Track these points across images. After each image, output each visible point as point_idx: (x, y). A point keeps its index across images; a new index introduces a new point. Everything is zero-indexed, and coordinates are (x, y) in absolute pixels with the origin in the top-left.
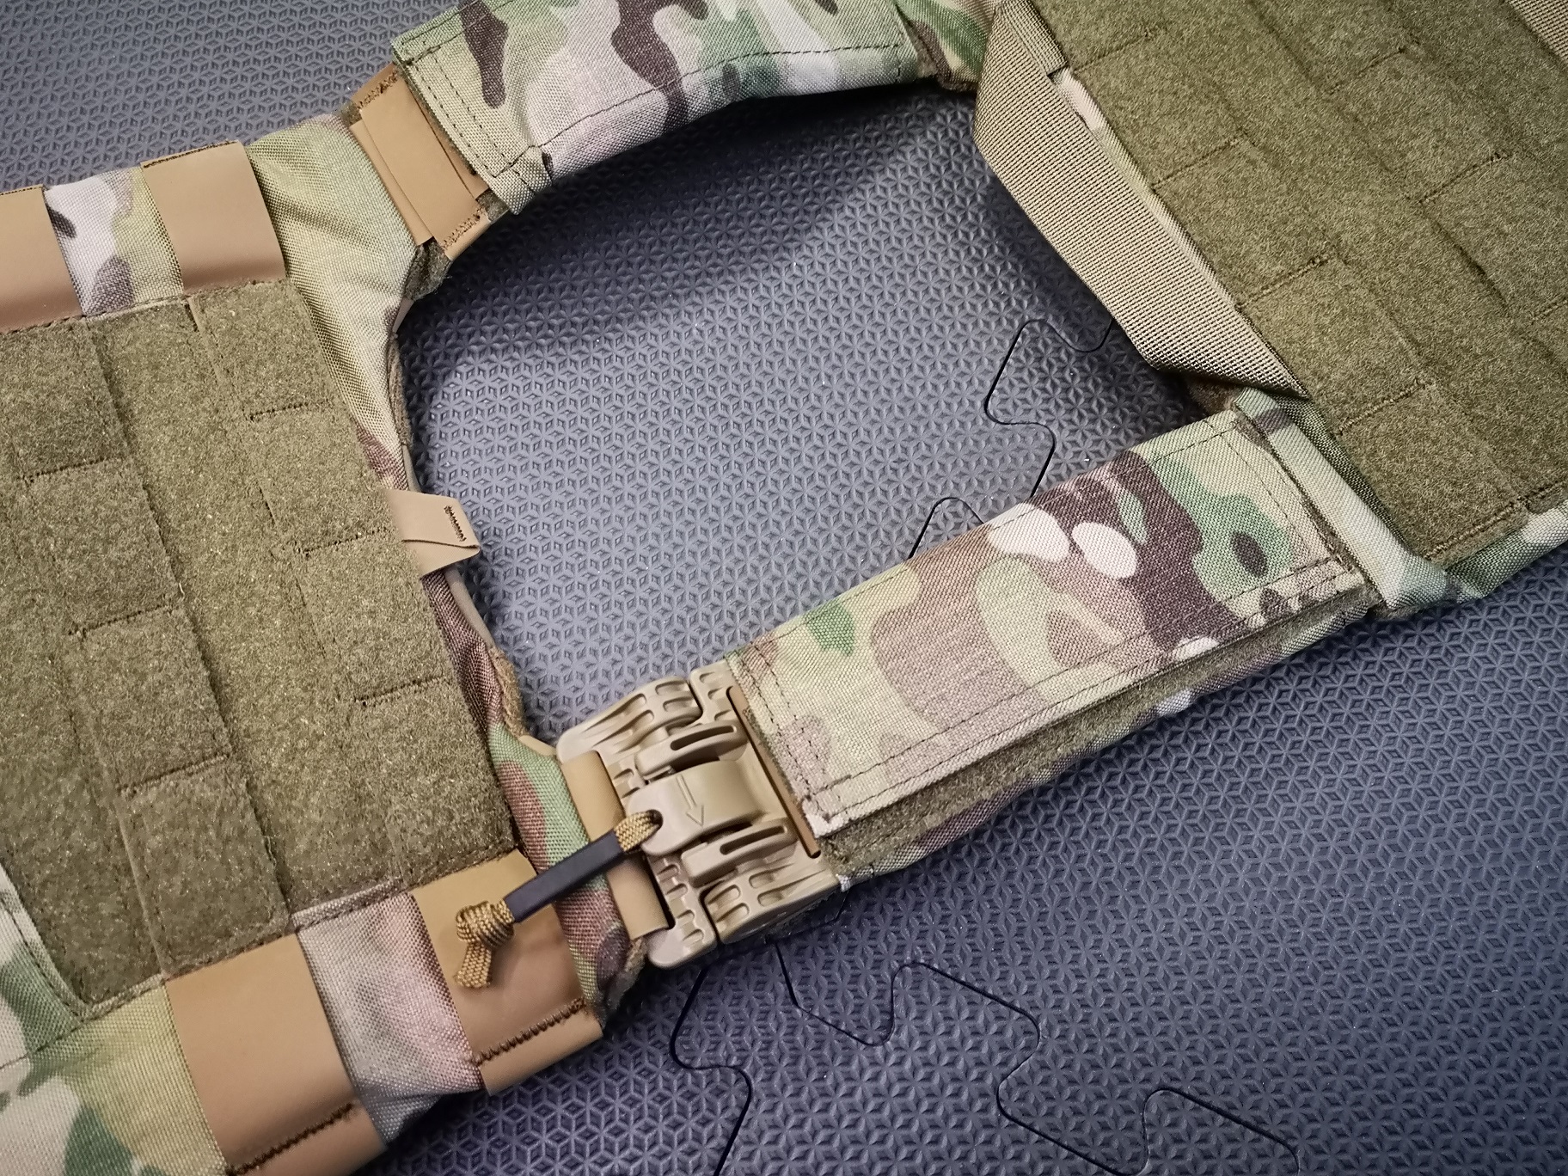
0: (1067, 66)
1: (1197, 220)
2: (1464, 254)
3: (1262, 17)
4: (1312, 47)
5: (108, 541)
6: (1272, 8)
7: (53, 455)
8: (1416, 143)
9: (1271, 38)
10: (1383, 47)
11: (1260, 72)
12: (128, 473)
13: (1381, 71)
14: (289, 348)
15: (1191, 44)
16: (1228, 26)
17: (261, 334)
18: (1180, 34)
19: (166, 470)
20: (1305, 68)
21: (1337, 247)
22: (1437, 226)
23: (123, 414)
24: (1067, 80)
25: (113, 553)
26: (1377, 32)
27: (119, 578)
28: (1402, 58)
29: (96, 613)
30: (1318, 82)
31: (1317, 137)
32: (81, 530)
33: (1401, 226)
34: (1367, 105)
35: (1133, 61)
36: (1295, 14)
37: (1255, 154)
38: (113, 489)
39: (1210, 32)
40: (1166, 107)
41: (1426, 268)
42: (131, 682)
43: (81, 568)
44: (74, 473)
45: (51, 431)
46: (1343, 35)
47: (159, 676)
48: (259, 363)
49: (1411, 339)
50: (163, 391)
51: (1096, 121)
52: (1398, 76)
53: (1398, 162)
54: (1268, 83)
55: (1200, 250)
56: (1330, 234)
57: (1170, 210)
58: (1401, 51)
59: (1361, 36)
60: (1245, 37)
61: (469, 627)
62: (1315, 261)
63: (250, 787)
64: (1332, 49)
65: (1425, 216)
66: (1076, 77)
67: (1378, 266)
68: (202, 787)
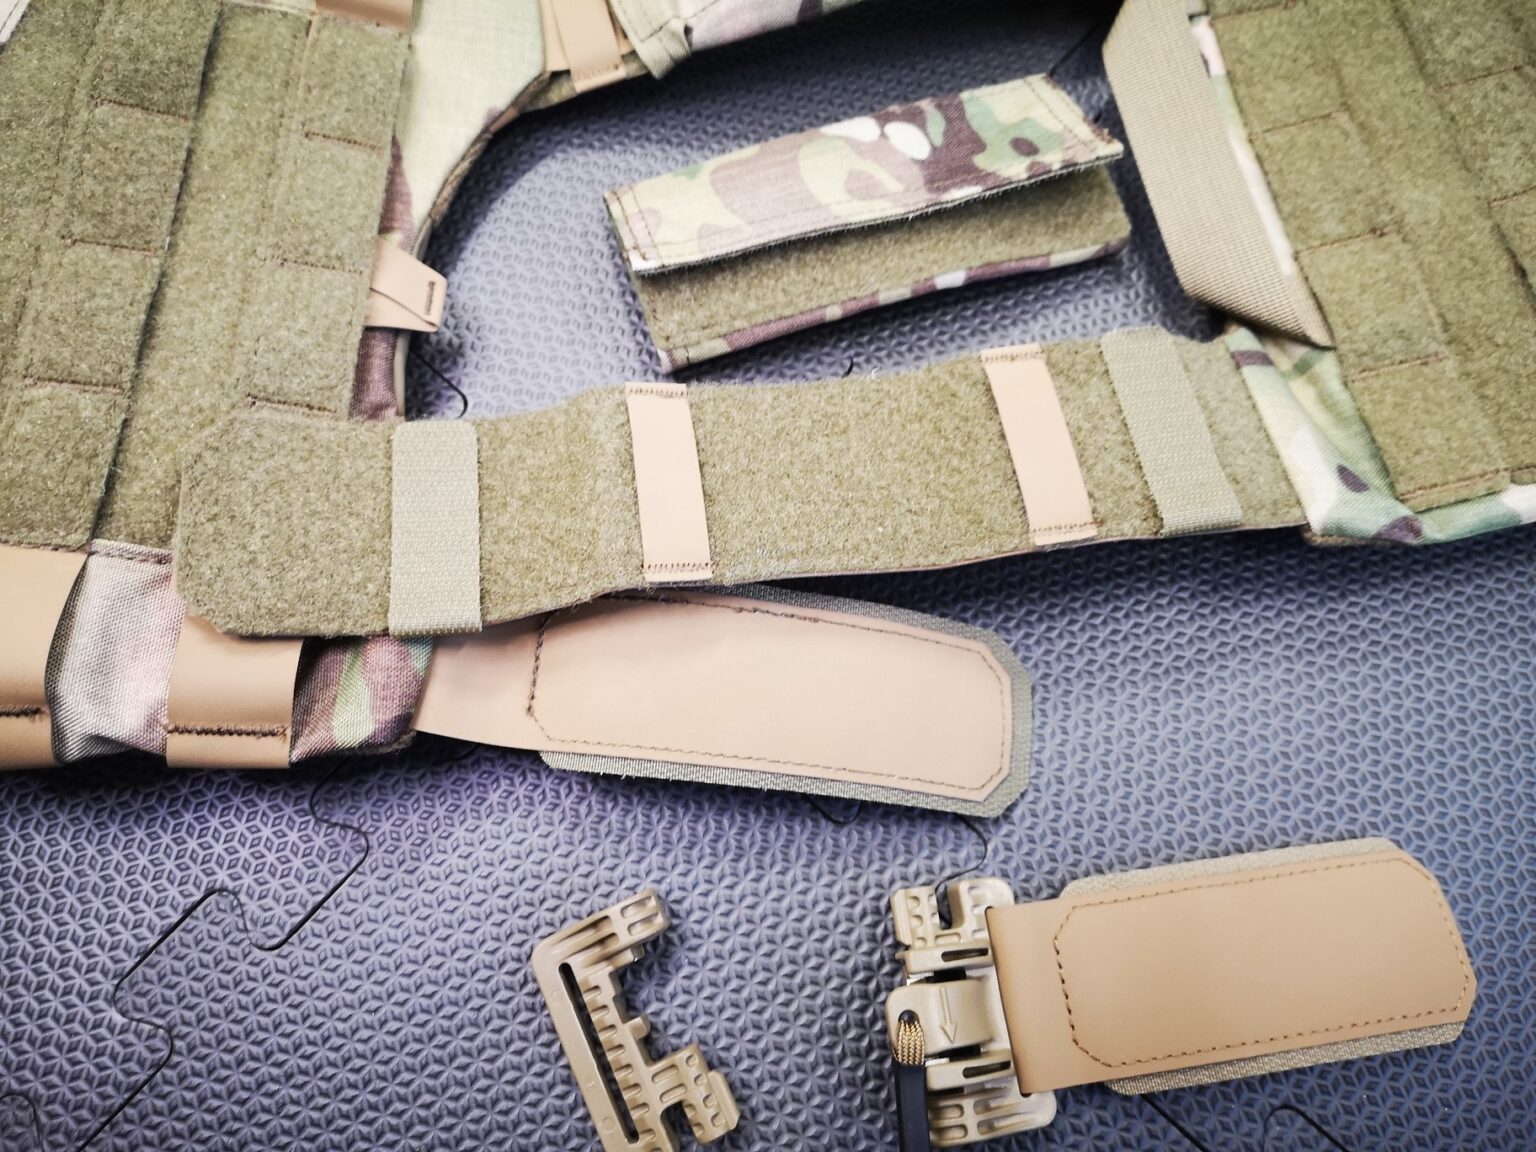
0: (1207, 13)
1: (1281, 171)
2: (1513, 256)
3: (1397, 10)
4: (1433, 47)
5: (131, 178)
6: (1409, 5)
7: (129, 91)
8: (1501, 151)
9: (1399, 33)
10: (1499, 60)
11: (1379, 59)
12: (181, 131)
13: (1491, 83)
14: (371, 91)
15: (1325, 21)
16: (1363, 12)
17: (353, 69)
18: (1317, 9)
19: (212, 145)
20: (1421, 66)
21: (1399, 225)
22: (1497, 227)
23: (206, 84)
24: (1202, 28)
25: (130, 190)
26: (1497, 47)
27: (124, 212)
28: (1513, 75)
29: (91, 230)
30: (1429, 78)
31: (1412, 126)
32: (115, 160)
33: (1464, 219)
34: (1468, 108)
35: (1266, 23)
36: (1428, 15)
37: (1350, 127)
38: (160, 139)
39: (1345, 14)
40: (1282, 72)
41: (1475, 261)
42: (82, 295)
43: (99, 190)
44: (138, 113)
45: (137, 71)
46: (1466, 42)
47: (104, 303)
48: (338, 93)
49: (1441, 315)
50: (247, 80)
51: (1217, 67)
52: (1504, 88)
53: (1479, 164)
54: (1383, 70)
55: (1275, 197)
56: (1397, 212)
57: (1259, 159)
58: (1516, 69)
59: (1482, 46)
60: (1375, 26)
61: (391, 388)
62: (1377, 231)
63: (126, 424)
64: (1451, 53)
65: (1489, 217)
66: (1212, 25)
67: (1431, 247)
68: (88, 405)
